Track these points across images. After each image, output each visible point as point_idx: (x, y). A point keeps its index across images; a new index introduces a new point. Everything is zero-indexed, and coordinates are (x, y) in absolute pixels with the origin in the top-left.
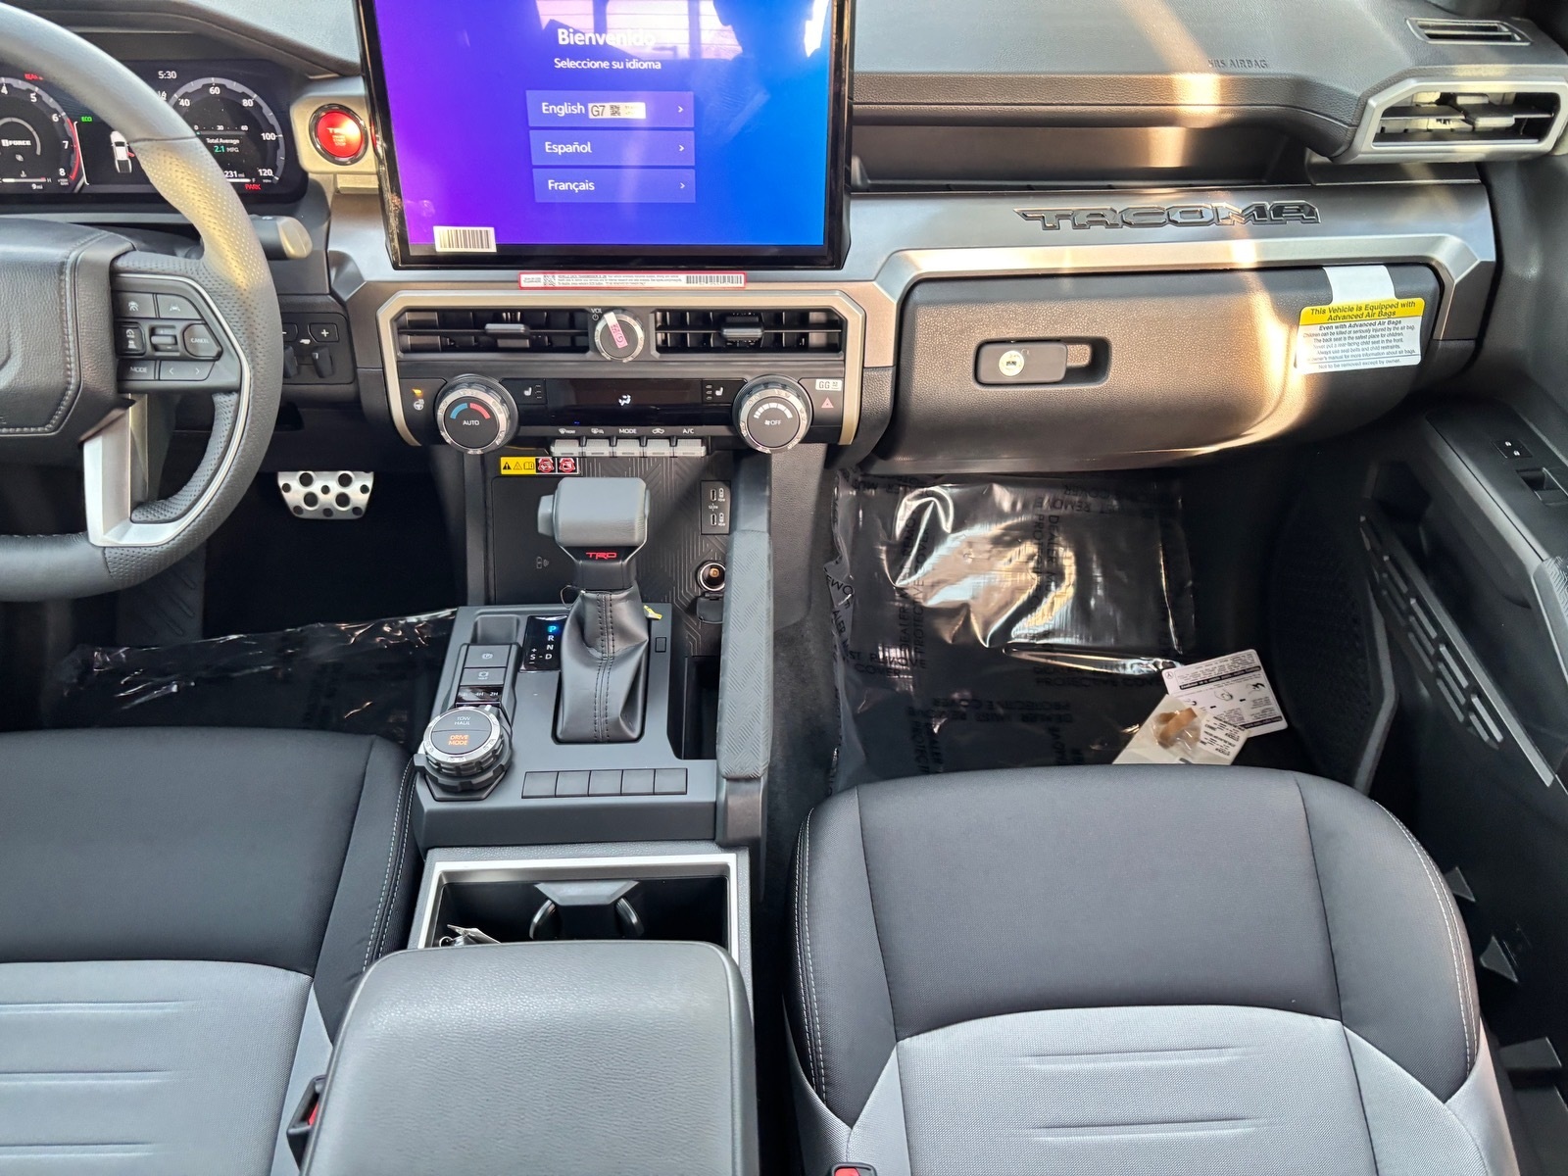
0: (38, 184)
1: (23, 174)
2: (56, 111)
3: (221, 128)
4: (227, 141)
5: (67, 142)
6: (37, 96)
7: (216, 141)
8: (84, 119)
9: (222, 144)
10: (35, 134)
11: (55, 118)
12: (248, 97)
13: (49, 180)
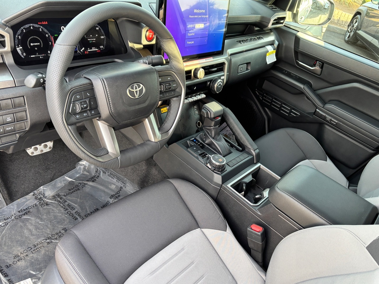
0: (42, 56)
1: (37, 54)
2: (47, 33)
3: (91, 36)
4: (93, 39)
5: (50, 43)
6: (42, 29)
7: (90, 40)
8: (55, 35)
9: (91, 40)
10: (41, 41)
11: (47, 35)
12: (98, 27)
13: (45, 55)
